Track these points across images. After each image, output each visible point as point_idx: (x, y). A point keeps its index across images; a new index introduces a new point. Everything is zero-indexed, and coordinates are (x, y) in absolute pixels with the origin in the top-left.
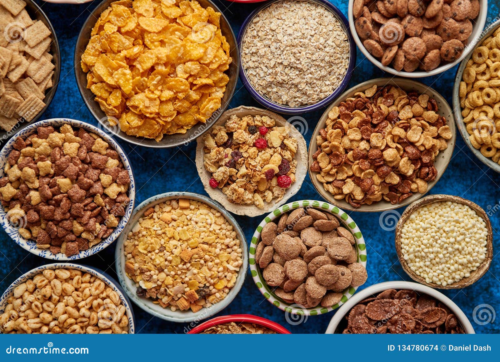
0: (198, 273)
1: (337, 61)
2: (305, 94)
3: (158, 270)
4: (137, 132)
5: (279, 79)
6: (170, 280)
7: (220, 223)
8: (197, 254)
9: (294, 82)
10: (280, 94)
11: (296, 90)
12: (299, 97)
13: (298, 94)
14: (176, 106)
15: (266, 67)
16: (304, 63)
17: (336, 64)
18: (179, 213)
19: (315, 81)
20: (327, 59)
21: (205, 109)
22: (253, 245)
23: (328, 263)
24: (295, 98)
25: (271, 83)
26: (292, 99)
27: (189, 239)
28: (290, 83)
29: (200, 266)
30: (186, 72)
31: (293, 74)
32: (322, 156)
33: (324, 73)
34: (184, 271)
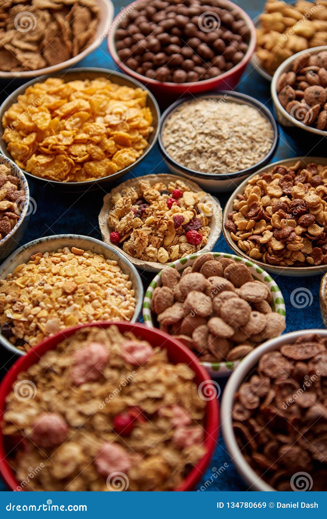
0: (80, 310)
1: (259, 140)
2: (224, 163)
3: (33, 303)
4: (43, 171)
5: (199, 146)
6: (45, 313)
7: (115, 271)
8: (82, 289)
9: (214, 149)
10: (198, 163)
11: (215, 158)
12: (217, 166)
13: (217, 163)
14: (88, 149)
15: (187, 138)
16: (225, 131)
17: (258, 142)
18: (70, 256)
19: (235, 150)
20: (249, 134)
21: (118, 157)
22: (150, 289)
23: (235, 297)
24: (213, 167)
25: (190, 152)
26: (210, 168)
27: (76, 275)
28: (210, 150)
29: (83, 302)
30: (105, 123)
31: (213, 142)
32: (238, 216)
33: (244, 146)
34: (63, 305)
